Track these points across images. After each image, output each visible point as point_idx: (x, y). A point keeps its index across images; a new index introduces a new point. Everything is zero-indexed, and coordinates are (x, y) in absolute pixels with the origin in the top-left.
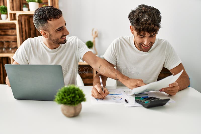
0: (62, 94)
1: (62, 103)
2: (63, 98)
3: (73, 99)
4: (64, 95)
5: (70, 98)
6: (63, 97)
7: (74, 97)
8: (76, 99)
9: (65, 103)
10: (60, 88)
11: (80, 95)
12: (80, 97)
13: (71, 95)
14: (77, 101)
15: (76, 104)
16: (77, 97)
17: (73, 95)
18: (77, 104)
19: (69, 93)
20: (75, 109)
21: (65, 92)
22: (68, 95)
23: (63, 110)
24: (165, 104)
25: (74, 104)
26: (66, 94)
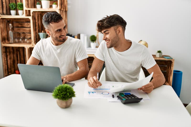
0: (57, 91)
1: (56, 98)
2: (57, 95)
3: (64, 96)
4: (59, 92)
5: (62, 95)
6: (58, 93)
7: (66, 94)
8: (67, 96)
9: (59, 98)
10: (57, 86)
11: (70, 92)
12: (70, 94)
13: (63, 93)
14: (68, 97)
15: (66, 99)
16: (68, 95)
17: (65, 93)
18: (68, 99)
19: (62, 91)
20: (66, 103)
21: (59, 90)
22: (62, 92)
23: (58, 103)
24: (139, 102)
25: (65, 99)
26: (60, 92)
